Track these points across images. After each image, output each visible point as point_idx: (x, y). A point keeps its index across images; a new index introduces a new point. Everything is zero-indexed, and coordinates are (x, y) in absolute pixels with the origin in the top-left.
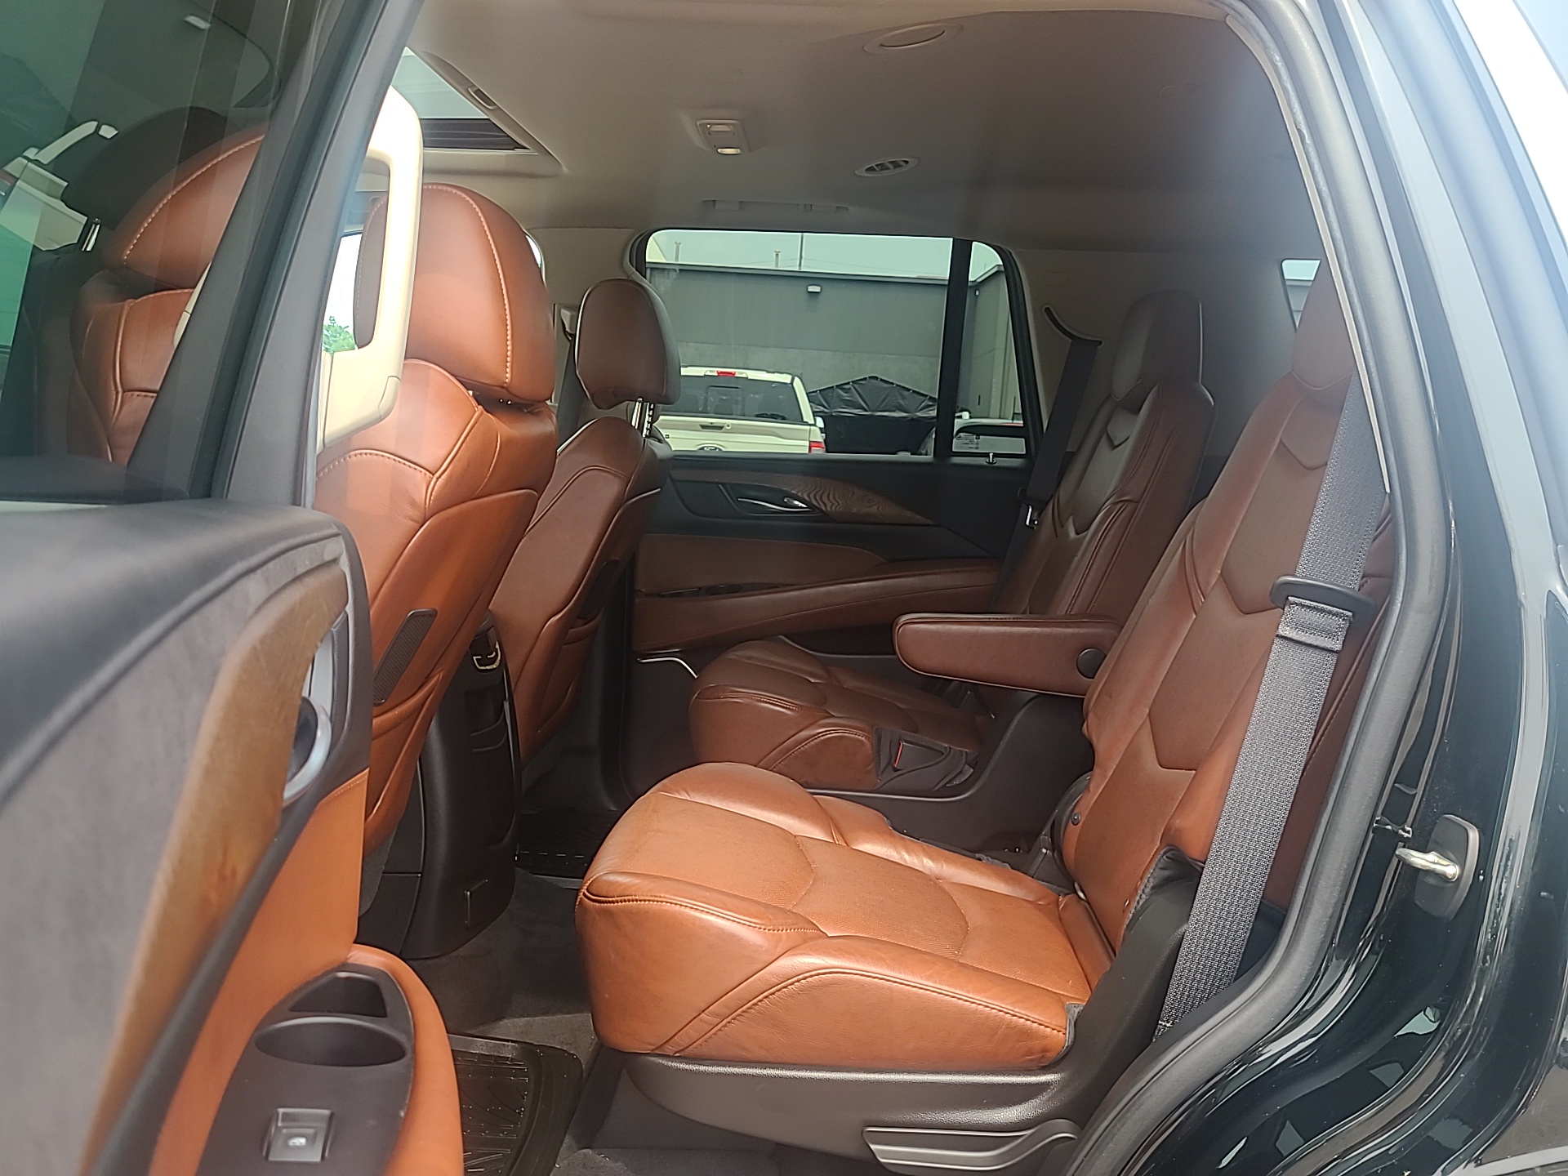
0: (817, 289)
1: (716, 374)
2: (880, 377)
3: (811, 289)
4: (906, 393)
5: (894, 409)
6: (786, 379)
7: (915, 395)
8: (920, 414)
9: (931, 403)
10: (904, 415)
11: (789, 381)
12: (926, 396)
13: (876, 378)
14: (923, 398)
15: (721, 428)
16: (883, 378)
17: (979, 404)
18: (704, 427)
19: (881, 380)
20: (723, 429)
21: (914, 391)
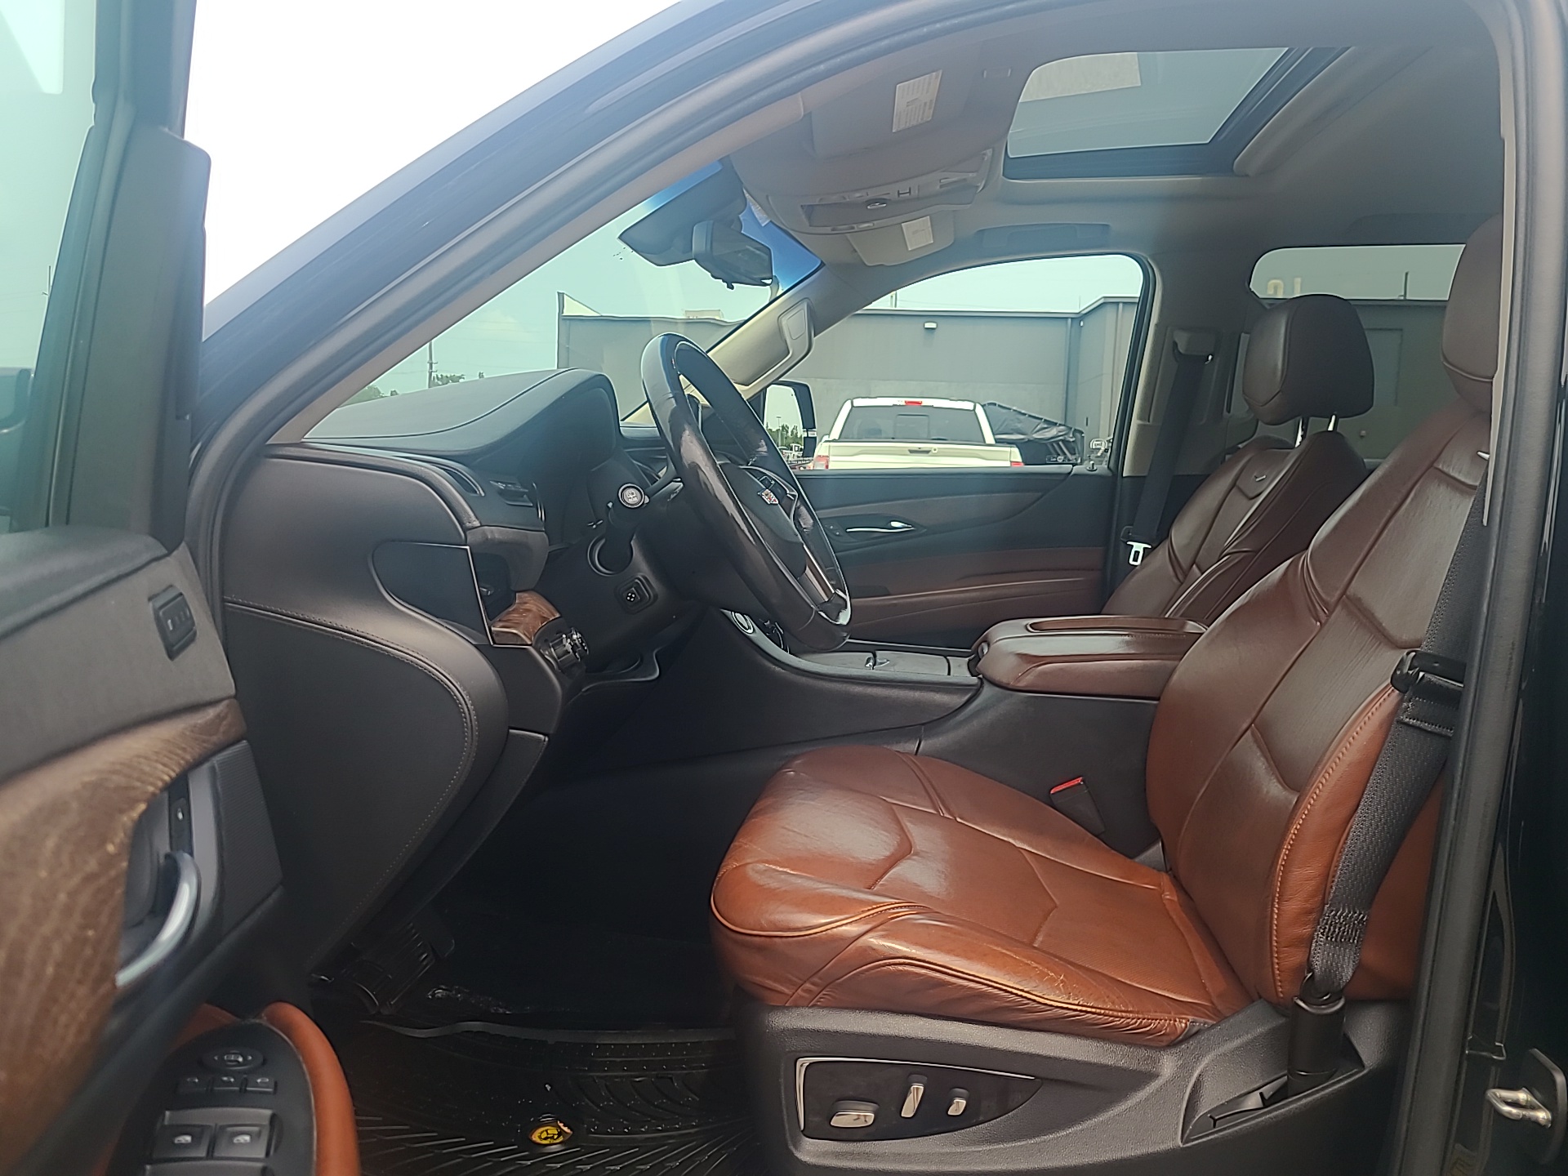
0: (933, 325)
1: (904, 404)
2: (997, 403)
3: (928, 325)
4: (1022, 417)
5: (1011, 432)
6: (969, 406)
7: (1030, 419)
8: (1036, 436)
9: (1046, 426)
10: (1022, 437)
11: (972, 408)
12: (1042, 419)
13: (995, 404)
14: (1039, 421)
15: (927, 452)
16: (1001, 404)
17: (1087, 424)
18: (912, 452)
19: (999, 406)
20: (930, 453)
21: (1030, 416)
